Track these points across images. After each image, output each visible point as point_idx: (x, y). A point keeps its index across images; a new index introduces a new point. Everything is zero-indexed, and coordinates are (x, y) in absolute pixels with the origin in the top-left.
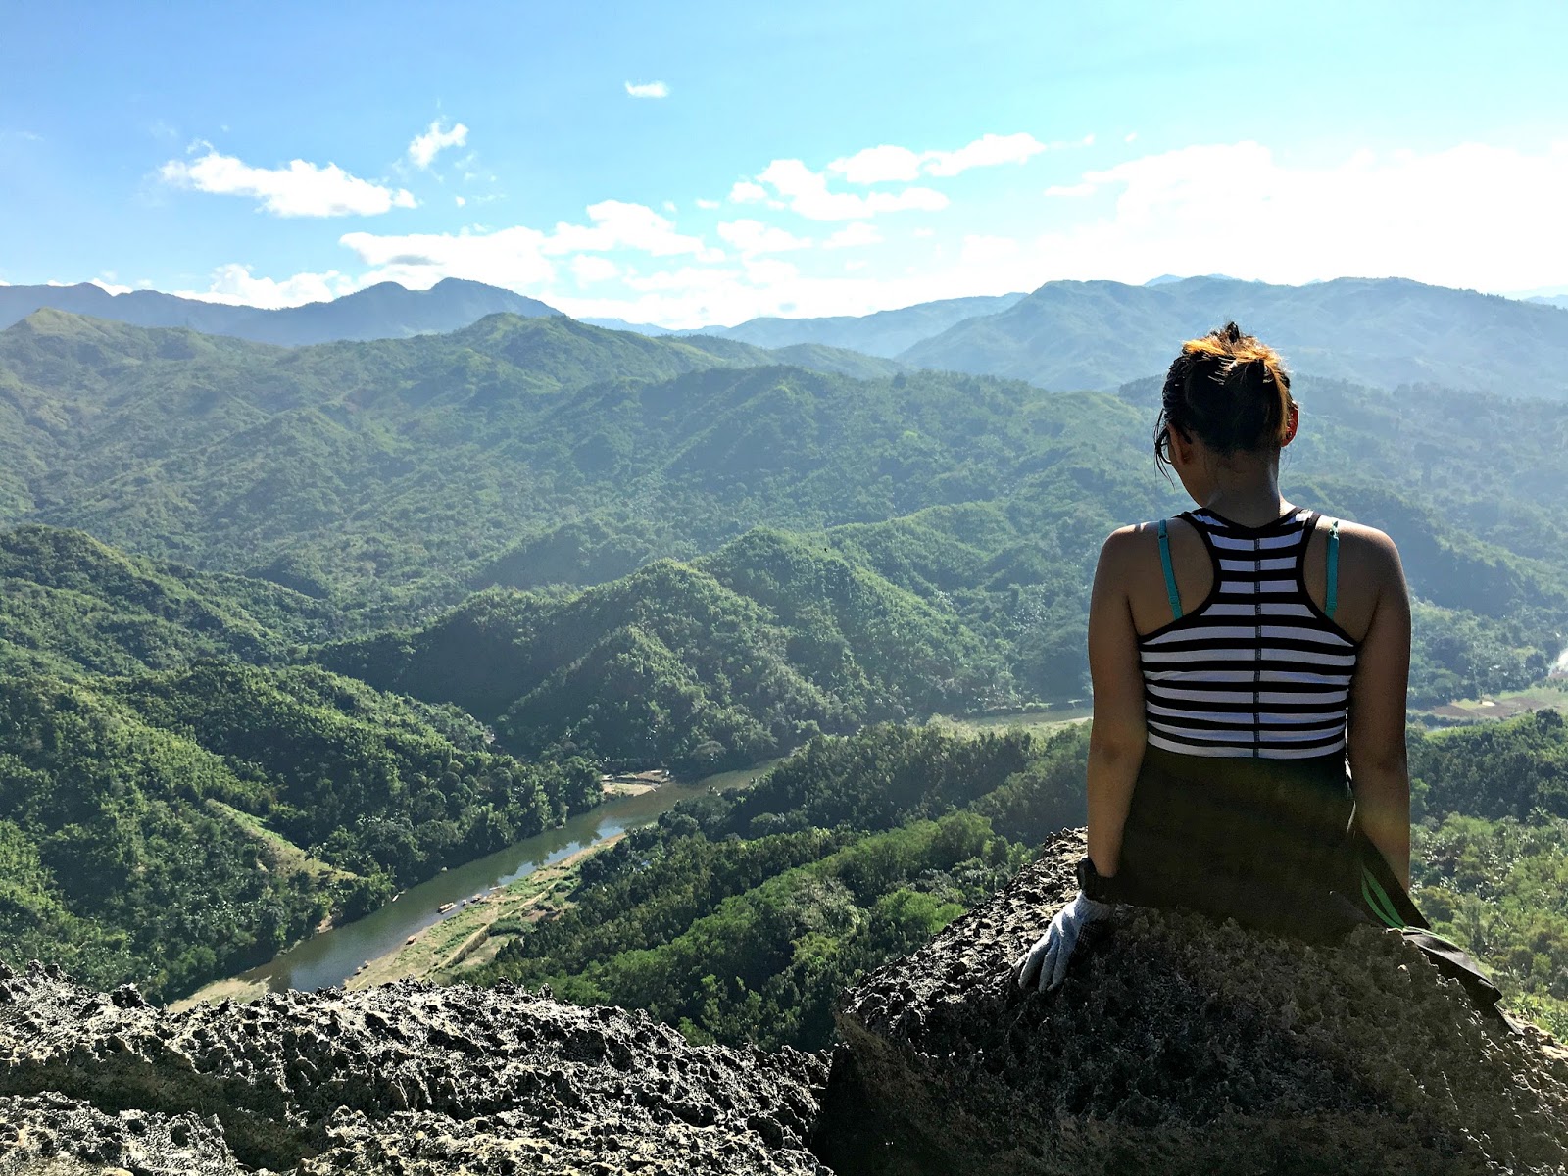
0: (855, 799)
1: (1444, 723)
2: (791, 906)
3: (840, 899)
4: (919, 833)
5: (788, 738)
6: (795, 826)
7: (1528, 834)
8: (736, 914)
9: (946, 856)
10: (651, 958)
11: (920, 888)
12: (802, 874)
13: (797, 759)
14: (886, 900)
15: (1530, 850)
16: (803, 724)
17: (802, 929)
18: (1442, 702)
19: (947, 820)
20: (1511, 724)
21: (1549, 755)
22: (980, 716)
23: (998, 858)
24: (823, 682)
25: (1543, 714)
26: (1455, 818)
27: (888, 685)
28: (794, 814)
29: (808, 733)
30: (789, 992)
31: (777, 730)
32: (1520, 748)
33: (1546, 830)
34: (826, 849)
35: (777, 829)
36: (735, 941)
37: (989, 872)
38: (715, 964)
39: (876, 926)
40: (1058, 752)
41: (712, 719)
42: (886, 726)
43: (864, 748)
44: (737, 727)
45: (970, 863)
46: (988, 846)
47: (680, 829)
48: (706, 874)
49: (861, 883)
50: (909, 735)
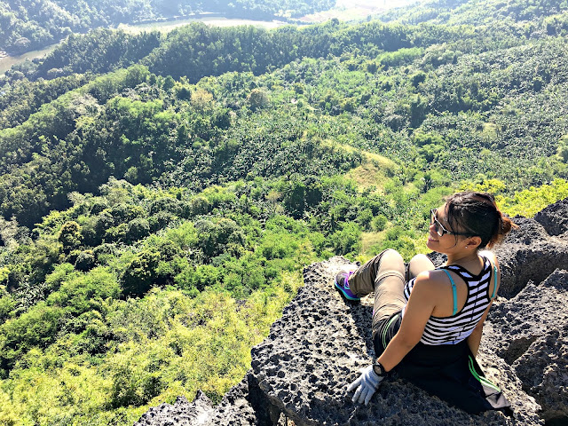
0: (91, 61)
1: (303, 24)
2: (71, 106)
3: (92, 102)
4: (119, 75)
5: (58, 36)
6: (67, 73)
7: (326, 63)
8: (48, 111)
9: (133, 82)
10: (15, 131)
11: (124, 96)
12: (74, 93)
13: (64, 45)
14: (110, 102)
15: (327, 68)
16: (63, 29)
17: (78, 115)
18: (303, 16)
19: (131, 68)
20: (324, 24)
21: (334, 35)
22: (139, 24)
23: (152, 82)
24: (71, 11)
25: (334, 20)
26: (305, 58)
27: (98, 10)
28: (66, 68)
29: (66, 33)
30: (76, 139)
31: (52, 31)
32: (326, 33)
33: (332, 61)
34: (82, 83)
35: (60, 75)
36: (50, 121)
37: (150, 88)
38: (43, 131)
39: (108, 112)
40: (172, 39)
41: (21, 28)
42: (100, 29)
43: (92, 39)
44: (34, 31)
45: (142, 85)
46: (148, 78)
47: (15, 77)
48: (32, 96)
49: (100, 95)
50: (110, 33)
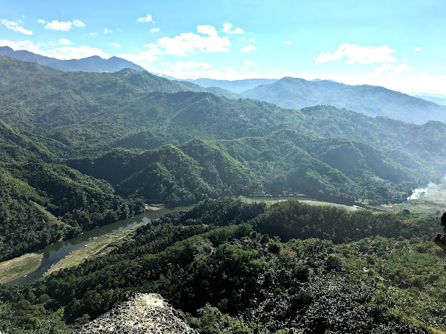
0: (216, 217)
1: (378, 210)
2: (195, 245)
3: (208, 245)
4: (232, 228)
5: (198, 198)
6: (199, 223)
7: (397, 243)
8: (179, 246)
9: (239, 235)
10: (153, 256)
11: (231, 244)
12: (198, 237)
13: (201, 205)
14: (221, 246)
15: (397, 247)
16: (203, 195)
17: (197, 252)
18: (379, 204)
19: (241, 225)
20: (397, 212)
21: (405, 222)
22: (252, 197)
23: (253, 237)
24: (211, 184)
25: (404, 210)
26: (378, 236)
27: (228, 186)
28: (198, 220)
29: (205, 197)
30: (192, 269)
31: (196, 196)
32: (398, 219)
33: (402, 242)
34: (206, 230)
35: (193, 223)
36: (178, 254)
37: (250, 240)
38: (171, 260)
39: (218, 253)
40: (273, 209)
41: (178, 191)
42: (226, 198)
43: (220, 203)
44: (185, 194)
45: (246, 238)
46: (251, 233)
47: (166, 221)
48: (172, 234)
49: (215, 241)
50: (233, 201)
